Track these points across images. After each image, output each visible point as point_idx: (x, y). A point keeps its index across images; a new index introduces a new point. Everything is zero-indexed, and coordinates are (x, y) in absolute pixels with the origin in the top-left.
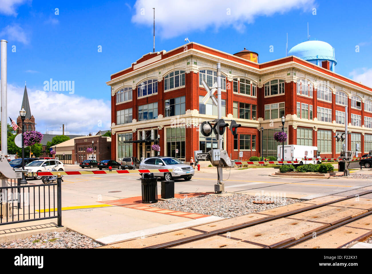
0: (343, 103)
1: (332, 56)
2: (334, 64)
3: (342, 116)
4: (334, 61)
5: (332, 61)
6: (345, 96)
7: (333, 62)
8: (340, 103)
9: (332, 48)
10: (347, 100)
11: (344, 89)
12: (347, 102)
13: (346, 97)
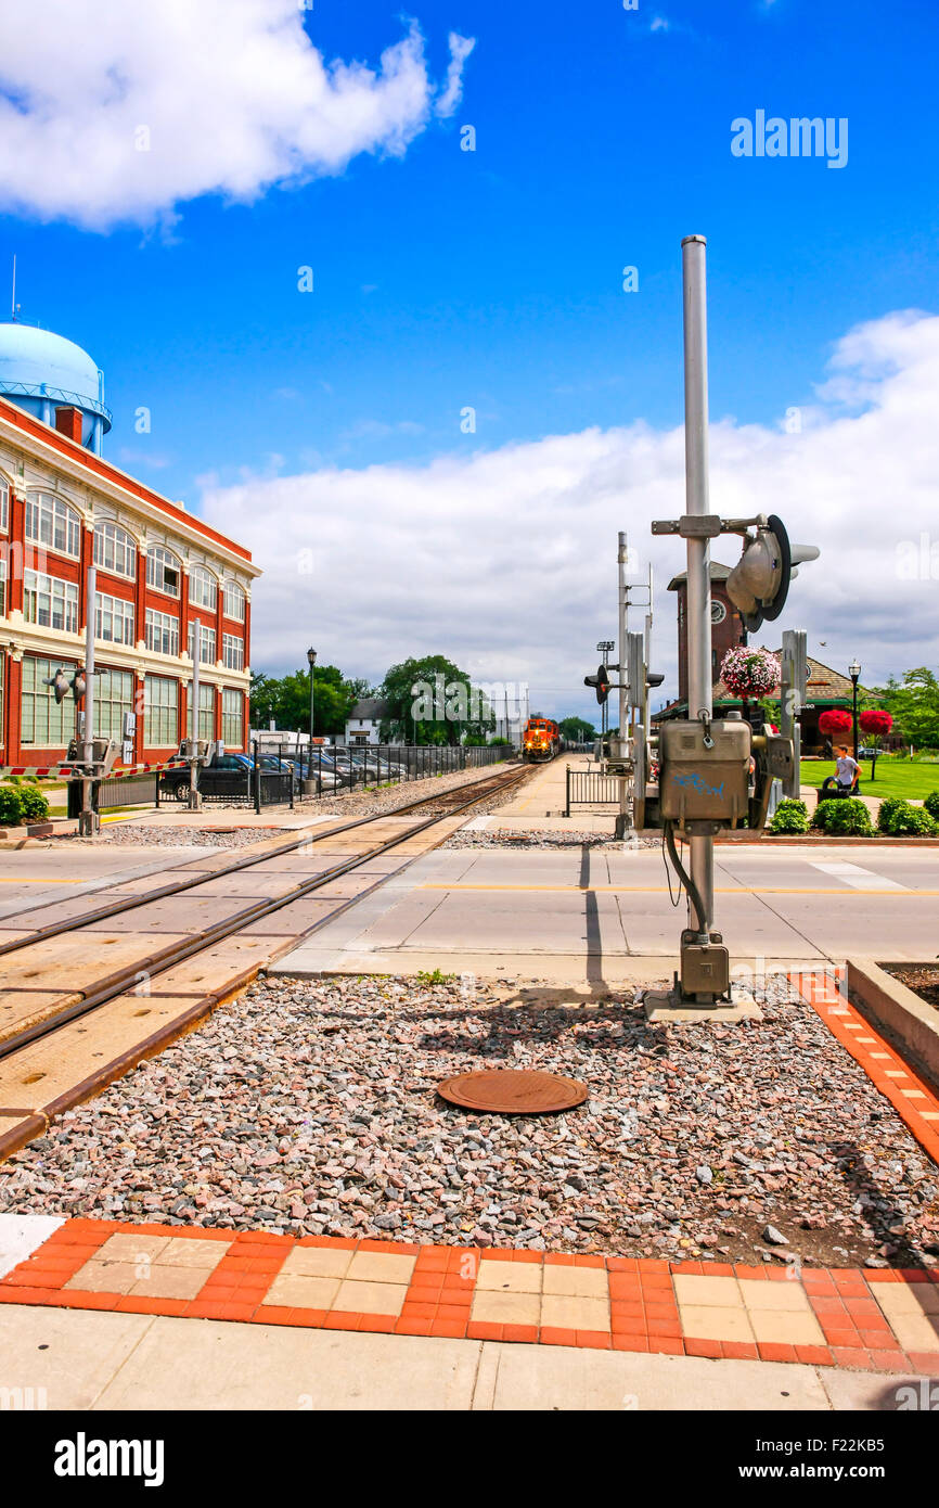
0: (120, 568)
1: (97, 399)
2: (99, 428)
3: (114, 613)
4: (101, 416)
5: (95, 416)
6: (126, 546)
7: (99, 421)
8: (109, 564)
9: (97, 369)
10: (133, 560)
11: (123, 518)
12: (133, 567)
13: (132, 548)
